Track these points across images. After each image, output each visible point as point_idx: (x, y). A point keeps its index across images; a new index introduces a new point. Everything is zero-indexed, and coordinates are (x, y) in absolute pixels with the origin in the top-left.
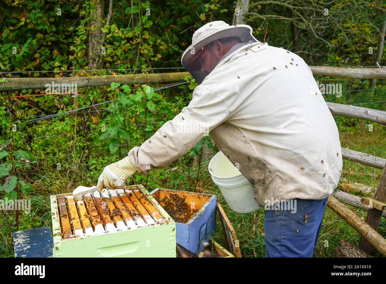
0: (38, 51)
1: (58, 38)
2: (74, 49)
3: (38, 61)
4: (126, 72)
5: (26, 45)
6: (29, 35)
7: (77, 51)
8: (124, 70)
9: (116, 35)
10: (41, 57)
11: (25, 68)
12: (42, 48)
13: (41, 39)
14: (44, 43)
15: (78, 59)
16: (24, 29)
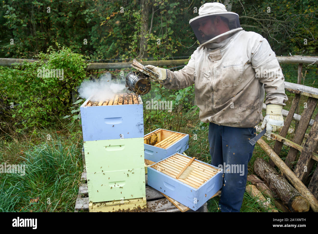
0: (118, 49)
1: (128, 42)
2: (131, 47)
3: (117, 54)
4: (158, 59)
5: (111, 46)
6: (113, 41)
7: (132, 49)
8: (157, 58)
9: (152, 39)
10: (119, 52)
11: (111, 58)
12: (120, 48)
13: (119, 43)
14: (120, 45)
15: (133, 53)
16: (111, 38)
